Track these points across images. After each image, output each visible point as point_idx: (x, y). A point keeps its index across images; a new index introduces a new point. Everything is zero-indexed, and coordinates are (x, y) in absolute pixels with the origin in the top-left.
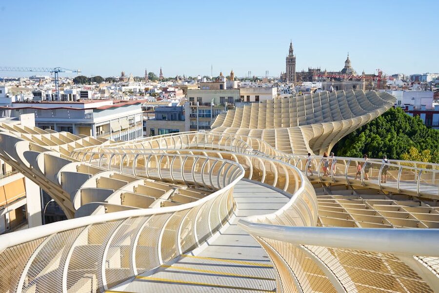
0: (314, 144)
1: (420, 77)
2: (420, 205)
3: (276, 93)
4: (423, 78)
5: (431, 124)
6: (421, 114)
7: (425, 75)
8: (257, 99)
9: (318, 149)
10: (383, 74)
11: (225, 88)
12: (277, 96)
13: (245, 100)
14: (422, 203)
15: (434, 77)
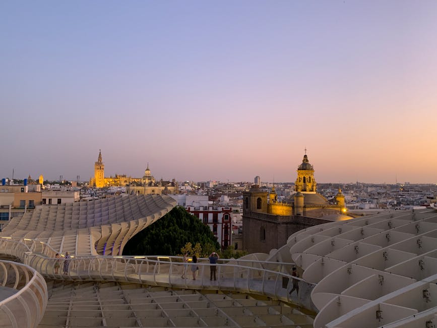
0: (106, 243)
1: (205, 184)
2: (172, 295)
3: (79, 196)
4: (207, 185)
5: (207, 222)
6: (200, 214)
7: (208, 183)
8: (59, 202)
9: (111, 247)
10: (176, 181)
11: (27, 192)
12: (79, 199)
13: (47, 202)
14: (173, 292)
15: (214, 184)
